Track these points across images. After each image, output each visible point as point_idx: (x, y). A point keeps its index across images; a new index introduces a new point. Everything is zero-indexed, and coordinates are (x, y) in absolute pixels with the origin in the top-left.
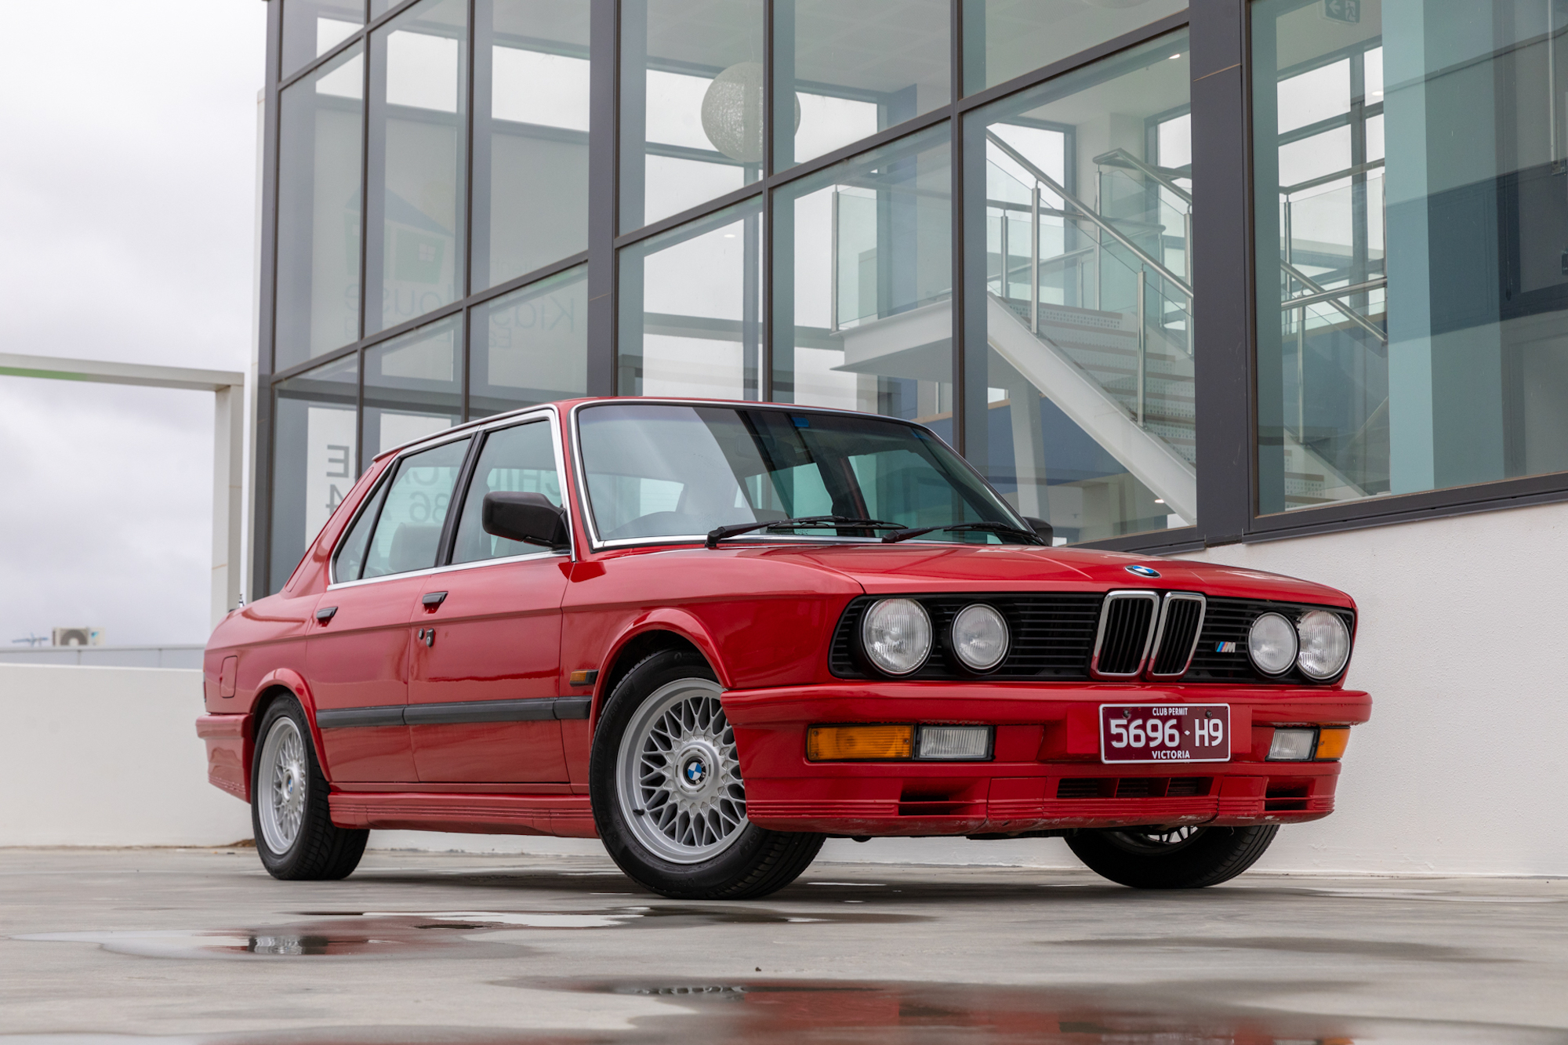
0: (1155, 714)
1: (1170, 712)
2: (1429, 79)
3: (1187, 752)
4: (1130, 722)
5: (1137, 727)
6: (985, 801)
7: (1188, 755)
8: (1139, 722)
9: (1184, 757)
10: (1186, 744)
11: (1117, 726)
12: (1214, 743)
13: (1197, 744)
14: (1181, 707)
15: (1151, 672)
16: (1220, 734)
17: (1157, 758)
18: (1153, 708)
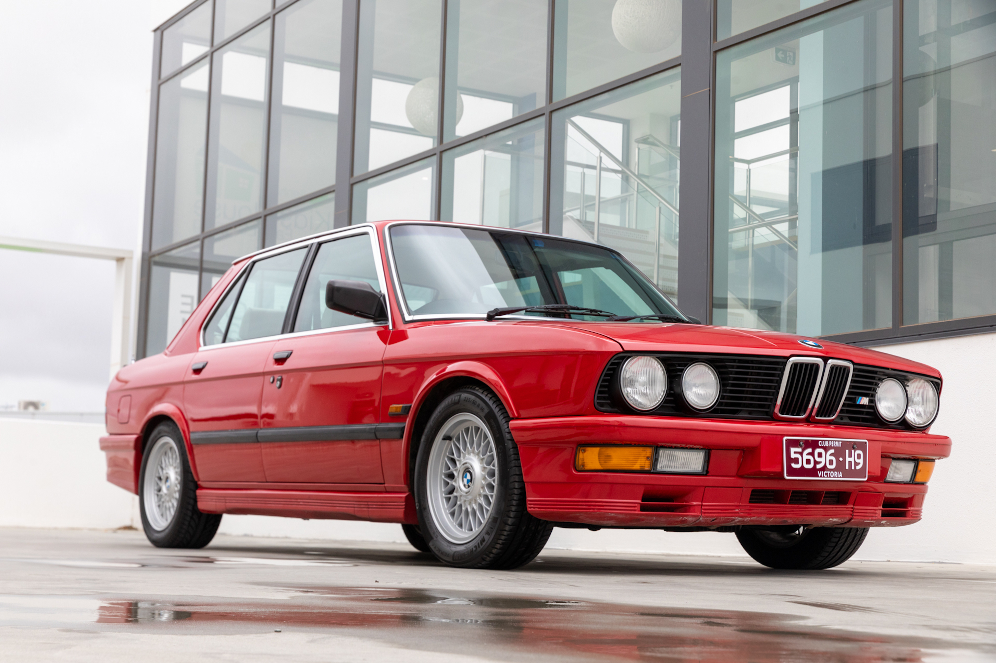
0: (820, 445)
1: (830, 444)
2: (825, 103)
3: (841, 473)
4: (803, 450)
5: (808, 454)
6: (700, 503)
7: (841, 475)
8: (810, 450)
9: (838, 476)
10: (840, 467)
11: (795, 453)
12: (858, 467)
13: (847, 468)
14: (837, 441)
15: (814, 416)
16: (861, 461)
17: (821, 476)
18: (818, 441)
